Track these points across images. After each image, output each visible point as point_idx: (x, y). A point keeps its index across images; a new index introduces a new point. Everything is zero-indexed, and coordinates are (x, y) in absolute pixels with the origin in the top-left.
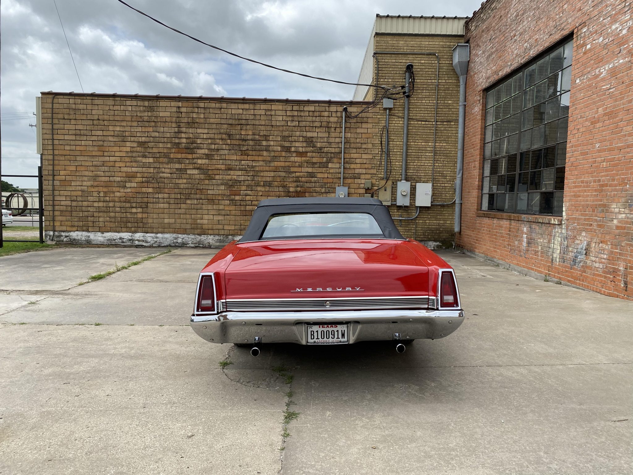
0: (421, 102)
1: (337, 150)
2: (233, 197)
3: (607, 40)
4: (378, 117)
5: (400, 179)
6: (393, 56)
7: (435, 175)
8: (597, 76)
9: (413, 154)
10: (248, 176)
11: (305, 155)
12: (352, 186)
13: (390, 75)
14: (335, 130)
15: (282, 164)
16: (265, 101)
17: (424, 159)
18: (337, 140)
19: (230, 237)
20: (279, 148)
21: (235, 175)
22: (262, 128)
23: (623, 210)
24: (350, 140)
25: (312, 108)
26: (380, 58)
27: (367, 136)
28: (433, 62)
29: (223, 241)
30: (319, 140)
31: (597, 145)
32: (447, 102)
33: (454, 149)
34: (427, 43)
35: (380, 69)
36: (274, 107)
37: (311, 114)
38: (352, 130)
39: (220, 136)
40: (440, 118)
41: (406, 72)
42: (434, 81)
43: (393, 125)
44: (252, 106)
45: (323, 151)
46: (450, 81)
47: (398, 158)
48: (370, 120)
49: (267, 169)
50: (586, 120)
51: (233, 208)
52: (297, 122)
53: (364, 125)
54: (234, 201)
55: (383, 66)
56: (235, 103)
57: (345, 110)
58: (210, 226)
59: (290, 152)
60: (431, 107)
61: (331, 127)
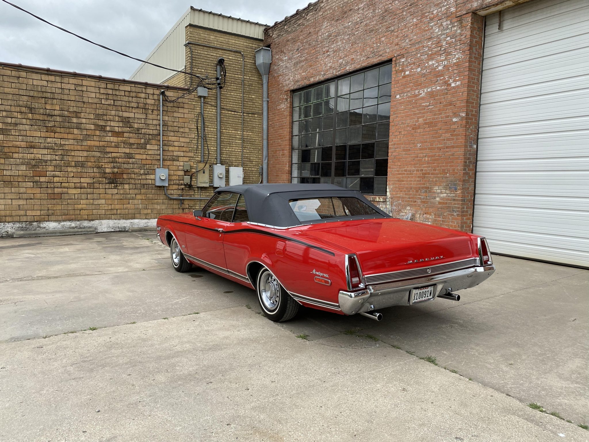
0: (230, 93)
1: (155, 132)
2: (38, 178)
3: (425, 71)
4: (194, 103)
5: (215, 162)
6: (205, 48)
7: (244, 160)
8: (416, 96)
9: (225, 140)
10: (56, 155)
11: (121, 135)
12: (171, 167)
13: (203, 65)
14: (152, 112)
15: (97, 144)
16: (75, 75)
17: (235, 145)
18: (155, 122)
19: (35, 224)
20: (92, 127)
21: (39, 154)
22: (72, 103)
23: (444, 191)
24: (167, 123)
25: (128, 88)
26: (193, 48)
27: (184, 120)
28: (239, 59)
29: (26, 229)
30: (136, 121)
31: (419, 145)
32: (251, 96)
33: (258, 139)
34: (234, 41)
35: (194, 59)
36: (85, 83)
37: (127, 93)
38: (169, 114)
39: (18, 109)
40: (246, 110)
41: (217, 65)
42: (240, 76)
43: (207, 112)
44: (58, 79)
45: (140, 132)
46: (253, 78)
47: (212, 143)
48: (186, 106)
49: (79, 148)
50: (408, 126)
51: (38, 191)
52: (112, 101)
53: (181, 110)
54: (39, 183)
55: (197, 57)
56: (37, 73)
57: (163, 93)
58: (8, 213)
59: (105, 131)
60: (238, 99)
61: (148, 109)
